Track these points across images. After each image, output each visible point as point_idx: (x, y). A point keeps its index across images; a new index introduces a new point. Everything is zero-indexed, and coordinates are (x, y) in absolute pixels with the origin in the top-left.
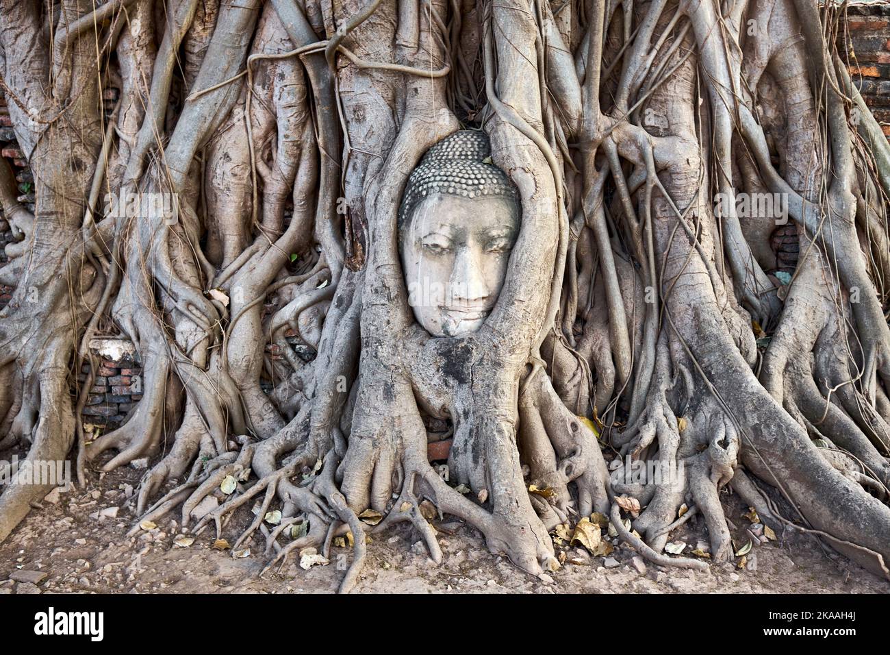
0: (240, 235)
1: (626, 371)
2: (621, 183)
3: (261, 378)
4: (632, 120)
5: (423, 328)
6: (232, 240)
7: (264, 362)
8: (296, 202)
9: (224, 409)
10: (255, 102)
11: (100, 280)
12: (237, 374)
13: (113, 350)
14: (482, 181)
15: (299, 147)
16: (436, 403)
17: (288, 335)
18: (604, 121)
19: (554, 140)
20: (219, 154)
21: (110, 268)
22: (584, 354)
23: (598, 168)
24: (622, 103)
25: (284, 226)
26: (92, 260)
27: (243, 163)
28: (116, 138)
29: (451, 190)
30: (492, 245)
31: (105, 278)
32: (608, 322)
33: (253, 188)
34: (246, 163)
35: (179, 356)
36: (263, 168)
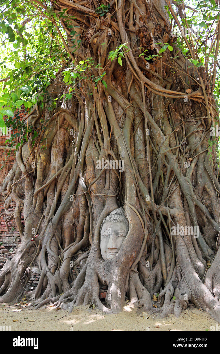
0: (70, 240)
1: (165, 277)
2: (164, 223)
3: (68, 279)
4: (166, 205)
5: (103, 259)
6: (67, 241)
7: (69, 274)
8: (84, 232)
9: (56, 285)
11: (35, 251)
12: (61, 276)
13: (34, 270)
14: (118, 218)
15: (84, 217)
16: (103, 279)
17: (78, 267)
18: (157, 206)
19: (144, 211)
20: (66, 219)
22: (153, 272)
23: (158, 219)
25: (81, 238)
26: (34, 246)
27: (71, 221)
29: (110, 221)
30: (119, 235)
31: (37, 250)
32: (161, 263)
33: (73, 228)
34: (72, 221)
35: (47, 270)
36: (76, 223)
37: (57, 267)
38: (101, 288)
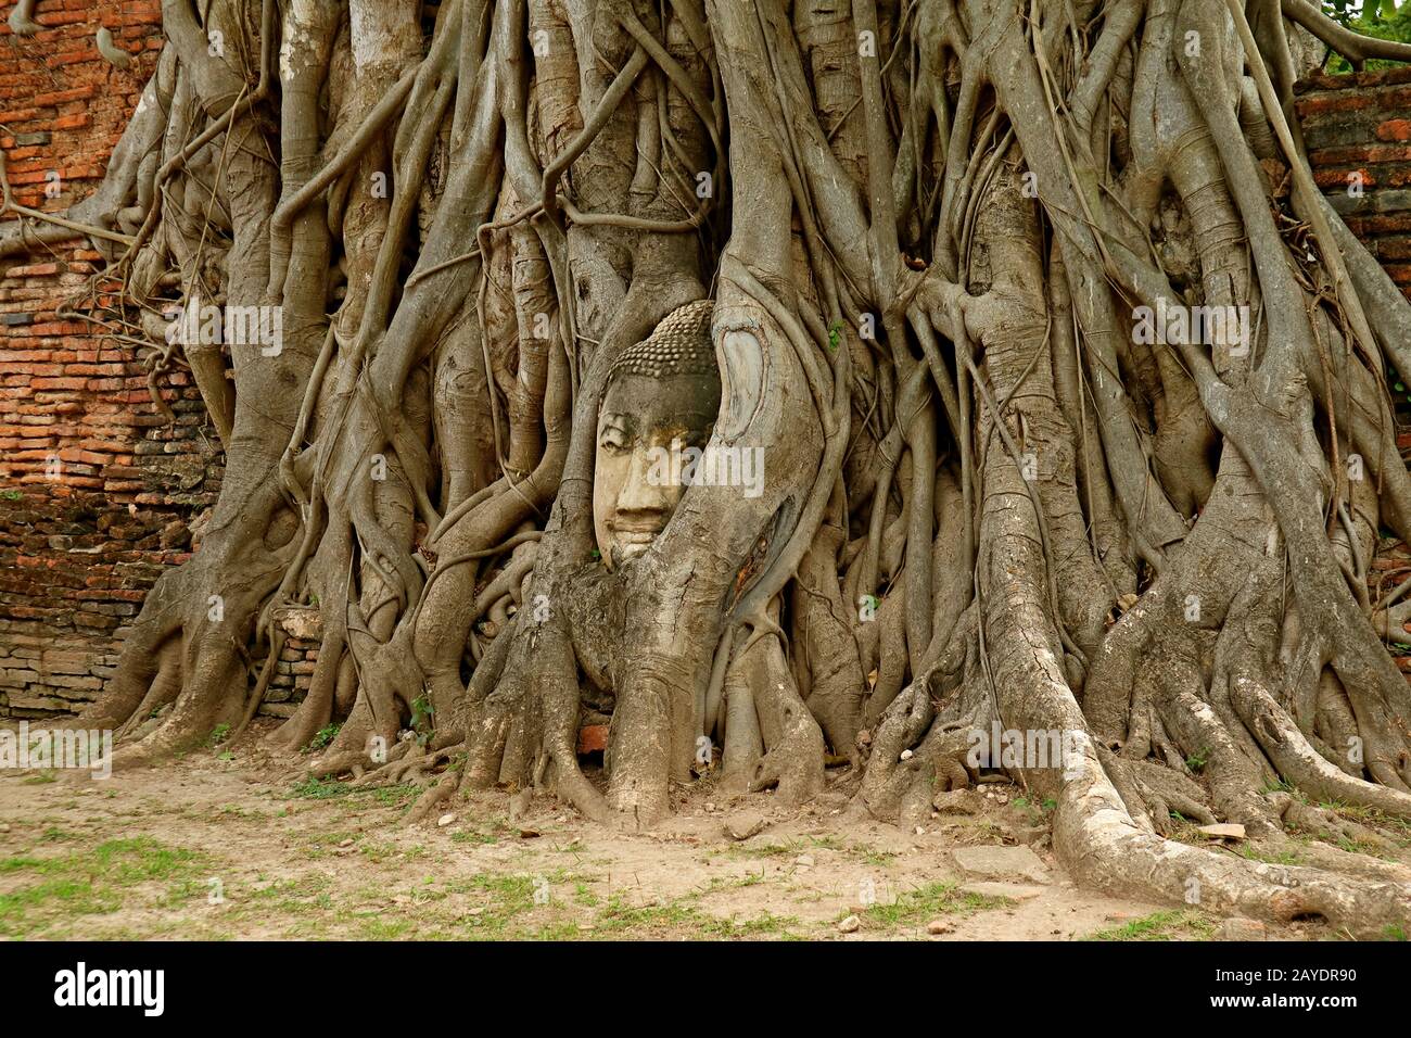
0: (472, 472)
3: (462, 666)
6: (456, 476)
7: (467, 640)
8: (547, 426)
9: (397, 696)
10: (491, 289)
11: (300, 530)
12: (422, 652)
13: (297, 623)
15: (542, 346)
19: (837, 311)
20: (443, 361)
21: (308, 512)
24: (941, 254)
25: (533, 464)
26: (288, 501)
27: (474, 369)
28: (335, 347)
31: (305, 529)
32: (904, 586)
33: (492, 408)
34: (478, 370)
35: (355, 623)
36: (504, 380)
37: (401, 606)
38: (584, 706)
